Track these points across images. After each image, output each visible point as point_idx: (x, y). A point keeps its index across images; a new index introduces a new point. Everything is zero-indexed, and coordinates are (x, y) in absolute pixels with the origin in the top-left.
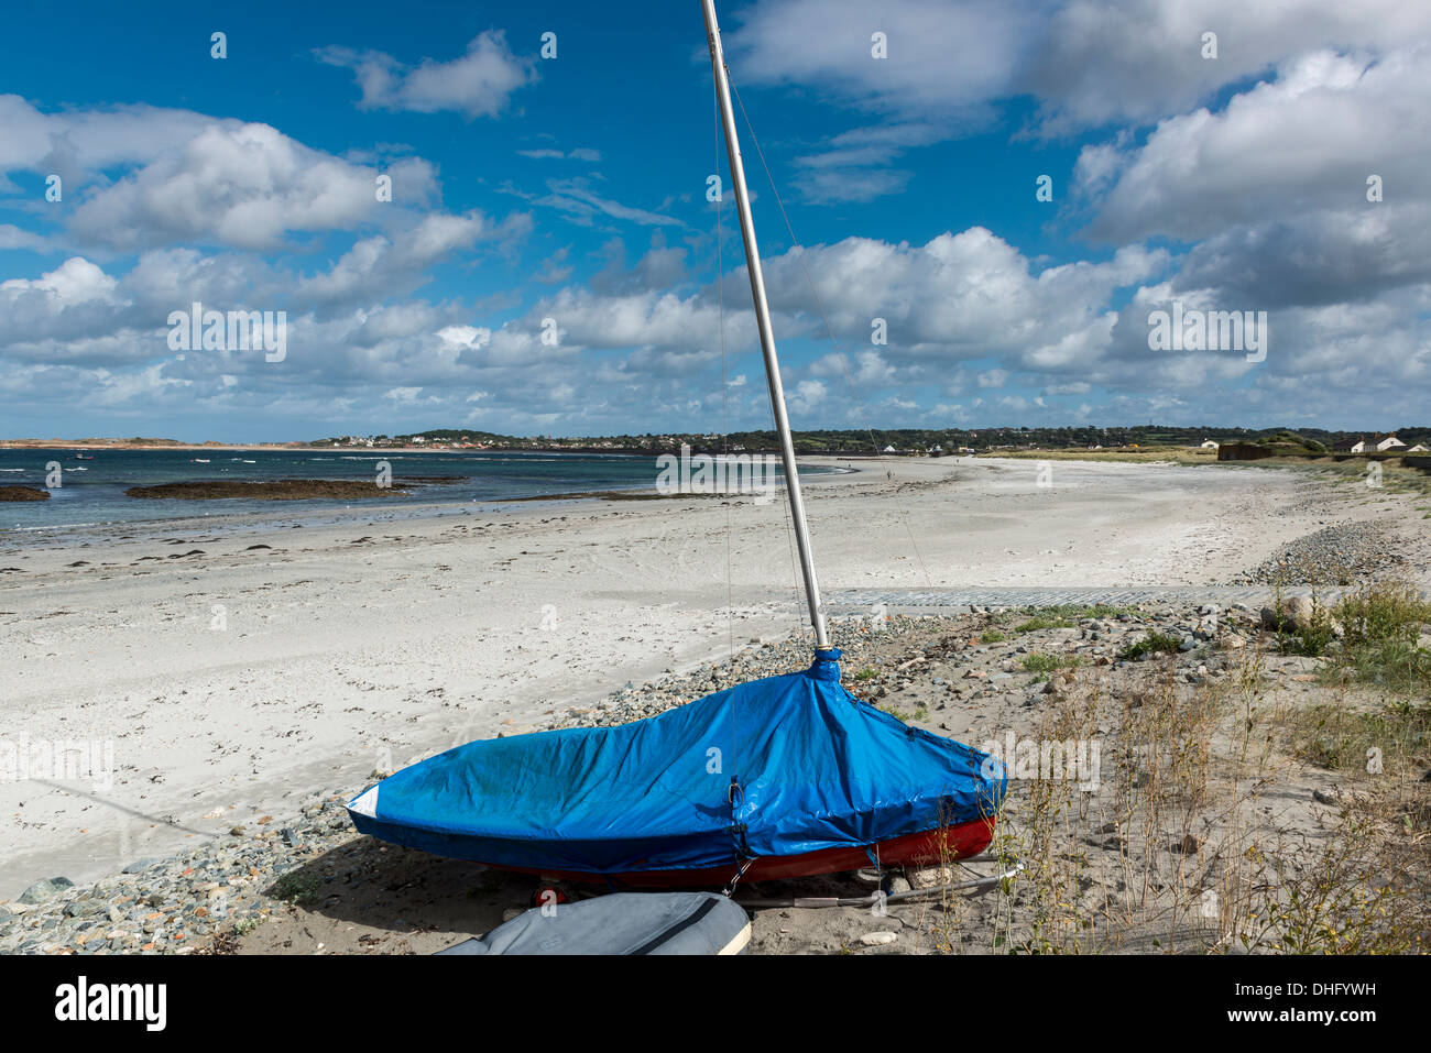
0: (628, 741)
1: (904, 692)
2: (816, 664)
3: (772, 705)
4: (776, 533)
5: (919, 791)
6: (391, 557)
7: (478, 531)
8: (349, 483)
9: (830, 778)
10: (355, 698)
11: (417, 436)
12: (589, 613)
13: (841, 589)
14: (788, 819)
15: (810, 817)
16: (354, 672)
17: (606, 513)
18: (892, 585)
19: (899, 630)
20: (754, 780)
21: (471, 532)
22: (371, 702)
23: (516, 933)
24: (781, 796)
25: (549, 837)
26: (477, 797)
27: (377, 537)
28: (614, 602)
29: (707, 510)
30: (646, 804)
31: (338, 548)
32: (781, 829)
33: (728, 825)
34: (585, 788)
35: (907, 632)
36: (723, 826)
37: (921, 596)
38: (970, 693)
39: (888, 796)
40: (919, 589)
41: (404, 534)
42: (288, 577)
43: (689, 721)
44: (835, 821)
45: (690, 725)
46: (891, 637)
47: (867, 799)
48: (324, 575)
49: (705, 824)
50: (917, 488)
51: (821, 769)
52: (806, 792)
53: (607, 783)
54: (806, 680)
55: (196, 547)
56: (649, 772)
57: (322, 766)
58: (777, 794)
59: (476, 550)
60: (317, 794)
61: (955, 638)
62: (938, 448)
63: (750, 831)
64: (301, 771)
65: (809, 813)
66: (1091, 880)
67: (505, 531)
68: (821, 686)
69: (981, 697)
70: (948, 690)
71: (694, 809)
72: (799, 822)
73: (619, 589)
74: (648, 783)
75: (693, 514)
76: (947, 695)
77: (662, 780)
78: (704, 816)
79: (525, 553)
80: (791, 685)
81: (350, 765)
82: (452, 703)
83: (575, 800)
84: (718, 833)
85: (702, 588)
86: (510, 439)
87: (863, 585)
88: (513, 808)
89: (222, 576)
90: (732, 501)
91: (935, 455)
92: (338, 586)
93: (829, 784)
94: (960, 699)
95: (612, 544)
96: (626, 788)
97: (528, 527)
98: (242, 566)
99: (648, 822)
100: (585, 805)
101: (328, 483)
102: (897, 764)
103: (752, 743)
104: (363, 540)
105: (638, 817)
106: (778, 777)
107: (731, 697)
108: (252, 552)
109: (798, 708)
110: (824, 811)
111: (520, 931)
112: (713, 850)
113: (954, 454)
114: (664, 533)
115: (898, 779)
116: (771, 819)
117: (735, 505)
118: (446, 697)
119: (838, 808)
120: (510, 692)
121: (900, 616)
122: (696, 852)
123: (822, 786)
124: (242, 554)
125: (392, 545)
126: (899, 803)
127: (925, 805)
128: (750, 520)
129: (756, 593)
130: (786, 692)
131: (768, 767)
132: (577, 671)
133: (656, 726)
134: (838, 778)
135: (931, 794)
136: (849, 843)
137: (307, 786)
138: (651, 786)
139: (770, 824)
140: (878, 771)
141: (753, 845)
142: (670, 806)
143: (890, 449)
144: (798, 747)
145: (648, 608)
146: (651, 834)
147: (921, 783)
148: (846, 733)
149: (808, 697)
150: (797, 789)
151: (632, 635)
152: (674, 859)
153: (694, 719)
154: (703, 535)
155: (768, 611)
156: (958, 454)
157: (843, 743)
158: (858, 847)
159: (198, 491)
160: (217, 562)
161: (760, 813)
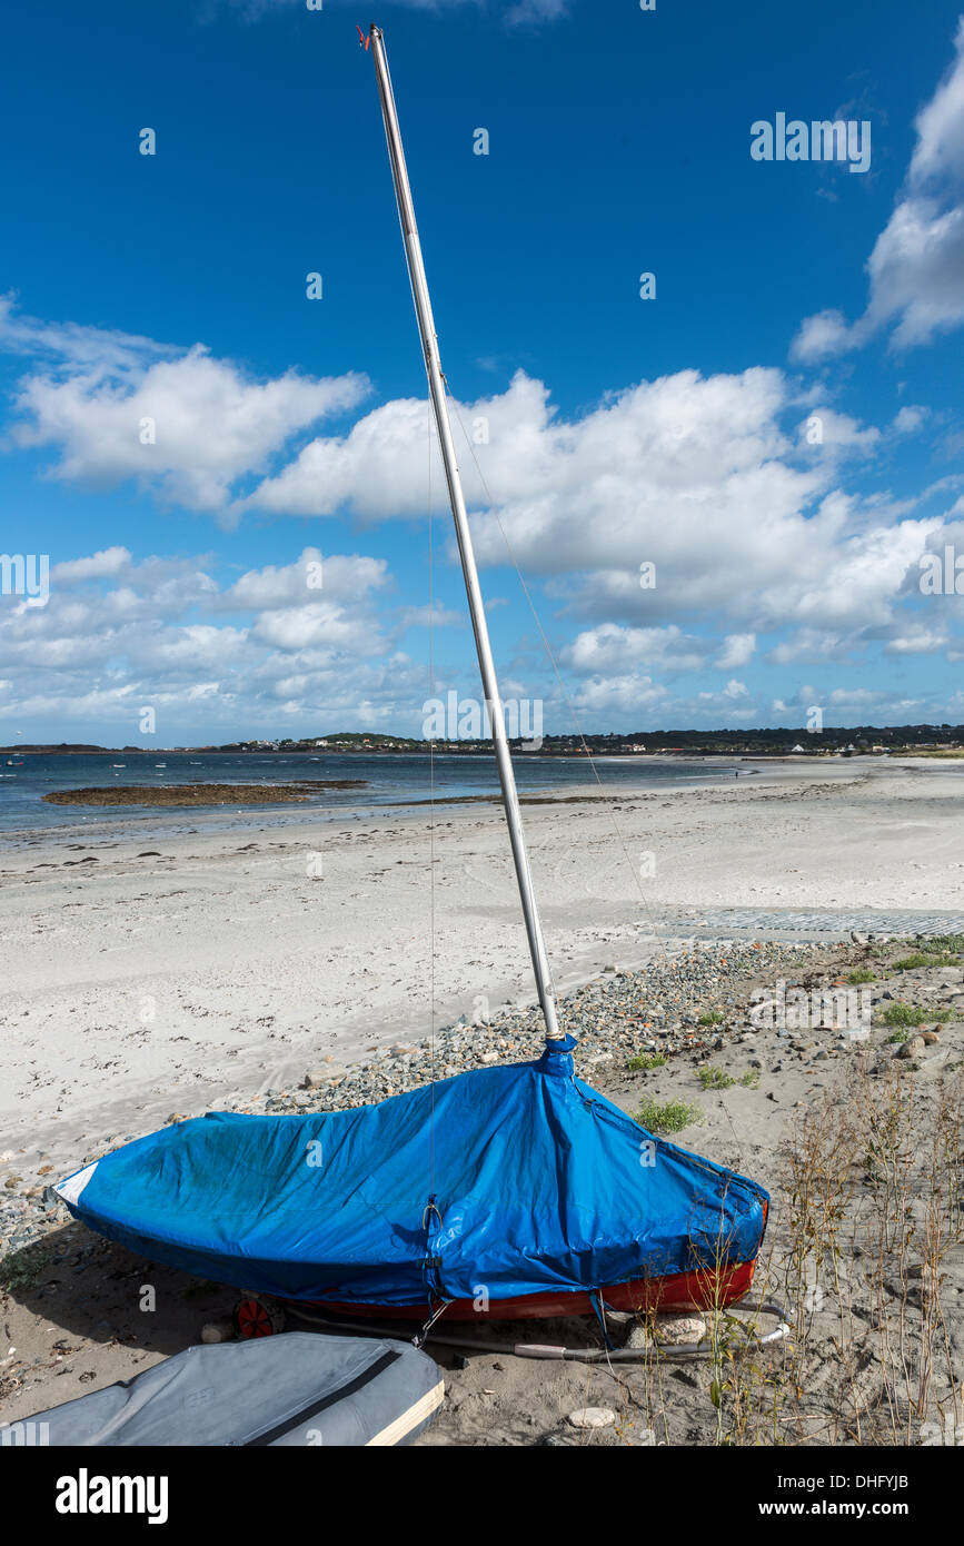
0: (343, 1133)
1: (743, 1045)
2: (546, 1054)
3: (496, 1099)
4: (663, 842)
5: (651, 1226)
6: (270, 866)
7: (361, 838)
8: (251, 787)
9: (546, 1203)
10: (186, 1025)
11: (321, 739)
12: (447, 932)
13: (719, 907)
14: (490, 1254)
15: (516, 1253)
16: (196, 995)
17: (492, 819)
18: (776, 903)
19: (763, 963)
20: (462, 1198)
21: (355, 838)
22: (198, 1030)
23: (163, 1381)
24: (490, 1220)
25: (232, 1253)
26: (185, 1189)
27: (263, 844)
28: (478, 918)
29: (597, 816)
30: (342, 1218)
31: (223, 856)
32: (481, 1267)
33: (422, 1256)
34: (288, 1190)
35: (771, 966)
36: (415, 1258)
37: (802, 919)
38: (815, 1050)
39: (612, 1232)
40: (800, 910)
41: (290, 841)
42: (165, 887)
43: (409, 1112)
44: (546, 1259)
45: (408, 1119)
46: (752, 971)
47: (585, 1235)
48: (201, 885)
49: (398, 1252)
50: (824, 791)
51: (540, 1189)
52: (517, 1219)
53: (309, 1187)
54: (534, 1073)
55: (93, 854)
56: (356, 1175)
57: (129, 1104)
58: (485, 1219)
59: (352, 859)
60: (108, 1140)
61: (820, 975)
62: (851, 747)
63: (445, 1266)
64: (103, 1110)
65: (515, 1247)
66: (872, 1356)
67: (389, 838)
68: (549, 1084)
69: (825, 1059)
70: (791, 1046)
71: (390, 1231)
72: (503, 1260)
73: (486, 903)
74: (348, 1191)
75: (583, 820)
76: (789, 1052)
77: (363, 1190)
78: (399, 1241)
79: (400, 863)
80: (516, 1081)
81: (154, 1105)
82: (278, 1036)
83: (273, 1204)
84: (409, 1266)
85: (571, 904)
86: (410, 741)
87: (744, 903)
88: (214, 1207)
89: (105, 885)
90: (625, 806)
91: (847, 754)
92: (210, 898)
93: (545, 1212)
94: (801, 1059)
95: (490, 854)
96: (327, 1194)
97: (412, 834)
98: (127, 874)
99: (338, 1242)
100: (281, 1212)
101: (230, 787)
102: (630, 1188)
103: (468, 1149)
104: (249, 847)
105: (328, 1235)
106: (489, 1195)
107: (453, 1089)
108: (141, 859)
109: (522, 1107)
110: (533, 1248)
111: (170, 1377)
112: (406, 1285)
113: (867, 753)
114: (547, 840)
115: (630, 1209)
116: (470, 1253)
117: (627, 810)
118: (275, 1027)
119: (550, 1243)
120: (342, 1023)
121: (771, 944)
122: (388, 1286)
123: (538, 1215)
124: (133, 861)
125: (276, 853)
126: (623, 1242)
127: (655, 1246)
128: (639, 826)
129: (627, 910)
130: (511, 1087)
131: (479, 1184)
132: (415, 999)
133: (375, 1116)
134: (557, 1203)
135: (665, 1231)
136: (565, 1287)
137: (103, 1129)
138: (349, 1197)
139: (469, 1260)
140: (606, 1197)
141: (450, 1284)
142: (366, 1224)
143: (799, 748)
144: (517, 1158)
145: (509, 926)
146: (336, 1261)
147: (655, 1215)
148: (570, 1145)
149: (534, 1094)
150: (510, 1212)
151: (482, 958)
152: (366, 1292)
153: (413, 1110)
154: (586, 843)
155: (634, 934)
156: (871, 753)
157: (566, 1157)
158: (578, 1293)
159: (109, 796)
160: (106, 869)
161: (460, 1242)
